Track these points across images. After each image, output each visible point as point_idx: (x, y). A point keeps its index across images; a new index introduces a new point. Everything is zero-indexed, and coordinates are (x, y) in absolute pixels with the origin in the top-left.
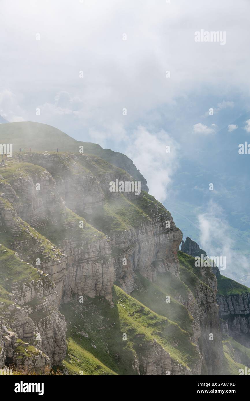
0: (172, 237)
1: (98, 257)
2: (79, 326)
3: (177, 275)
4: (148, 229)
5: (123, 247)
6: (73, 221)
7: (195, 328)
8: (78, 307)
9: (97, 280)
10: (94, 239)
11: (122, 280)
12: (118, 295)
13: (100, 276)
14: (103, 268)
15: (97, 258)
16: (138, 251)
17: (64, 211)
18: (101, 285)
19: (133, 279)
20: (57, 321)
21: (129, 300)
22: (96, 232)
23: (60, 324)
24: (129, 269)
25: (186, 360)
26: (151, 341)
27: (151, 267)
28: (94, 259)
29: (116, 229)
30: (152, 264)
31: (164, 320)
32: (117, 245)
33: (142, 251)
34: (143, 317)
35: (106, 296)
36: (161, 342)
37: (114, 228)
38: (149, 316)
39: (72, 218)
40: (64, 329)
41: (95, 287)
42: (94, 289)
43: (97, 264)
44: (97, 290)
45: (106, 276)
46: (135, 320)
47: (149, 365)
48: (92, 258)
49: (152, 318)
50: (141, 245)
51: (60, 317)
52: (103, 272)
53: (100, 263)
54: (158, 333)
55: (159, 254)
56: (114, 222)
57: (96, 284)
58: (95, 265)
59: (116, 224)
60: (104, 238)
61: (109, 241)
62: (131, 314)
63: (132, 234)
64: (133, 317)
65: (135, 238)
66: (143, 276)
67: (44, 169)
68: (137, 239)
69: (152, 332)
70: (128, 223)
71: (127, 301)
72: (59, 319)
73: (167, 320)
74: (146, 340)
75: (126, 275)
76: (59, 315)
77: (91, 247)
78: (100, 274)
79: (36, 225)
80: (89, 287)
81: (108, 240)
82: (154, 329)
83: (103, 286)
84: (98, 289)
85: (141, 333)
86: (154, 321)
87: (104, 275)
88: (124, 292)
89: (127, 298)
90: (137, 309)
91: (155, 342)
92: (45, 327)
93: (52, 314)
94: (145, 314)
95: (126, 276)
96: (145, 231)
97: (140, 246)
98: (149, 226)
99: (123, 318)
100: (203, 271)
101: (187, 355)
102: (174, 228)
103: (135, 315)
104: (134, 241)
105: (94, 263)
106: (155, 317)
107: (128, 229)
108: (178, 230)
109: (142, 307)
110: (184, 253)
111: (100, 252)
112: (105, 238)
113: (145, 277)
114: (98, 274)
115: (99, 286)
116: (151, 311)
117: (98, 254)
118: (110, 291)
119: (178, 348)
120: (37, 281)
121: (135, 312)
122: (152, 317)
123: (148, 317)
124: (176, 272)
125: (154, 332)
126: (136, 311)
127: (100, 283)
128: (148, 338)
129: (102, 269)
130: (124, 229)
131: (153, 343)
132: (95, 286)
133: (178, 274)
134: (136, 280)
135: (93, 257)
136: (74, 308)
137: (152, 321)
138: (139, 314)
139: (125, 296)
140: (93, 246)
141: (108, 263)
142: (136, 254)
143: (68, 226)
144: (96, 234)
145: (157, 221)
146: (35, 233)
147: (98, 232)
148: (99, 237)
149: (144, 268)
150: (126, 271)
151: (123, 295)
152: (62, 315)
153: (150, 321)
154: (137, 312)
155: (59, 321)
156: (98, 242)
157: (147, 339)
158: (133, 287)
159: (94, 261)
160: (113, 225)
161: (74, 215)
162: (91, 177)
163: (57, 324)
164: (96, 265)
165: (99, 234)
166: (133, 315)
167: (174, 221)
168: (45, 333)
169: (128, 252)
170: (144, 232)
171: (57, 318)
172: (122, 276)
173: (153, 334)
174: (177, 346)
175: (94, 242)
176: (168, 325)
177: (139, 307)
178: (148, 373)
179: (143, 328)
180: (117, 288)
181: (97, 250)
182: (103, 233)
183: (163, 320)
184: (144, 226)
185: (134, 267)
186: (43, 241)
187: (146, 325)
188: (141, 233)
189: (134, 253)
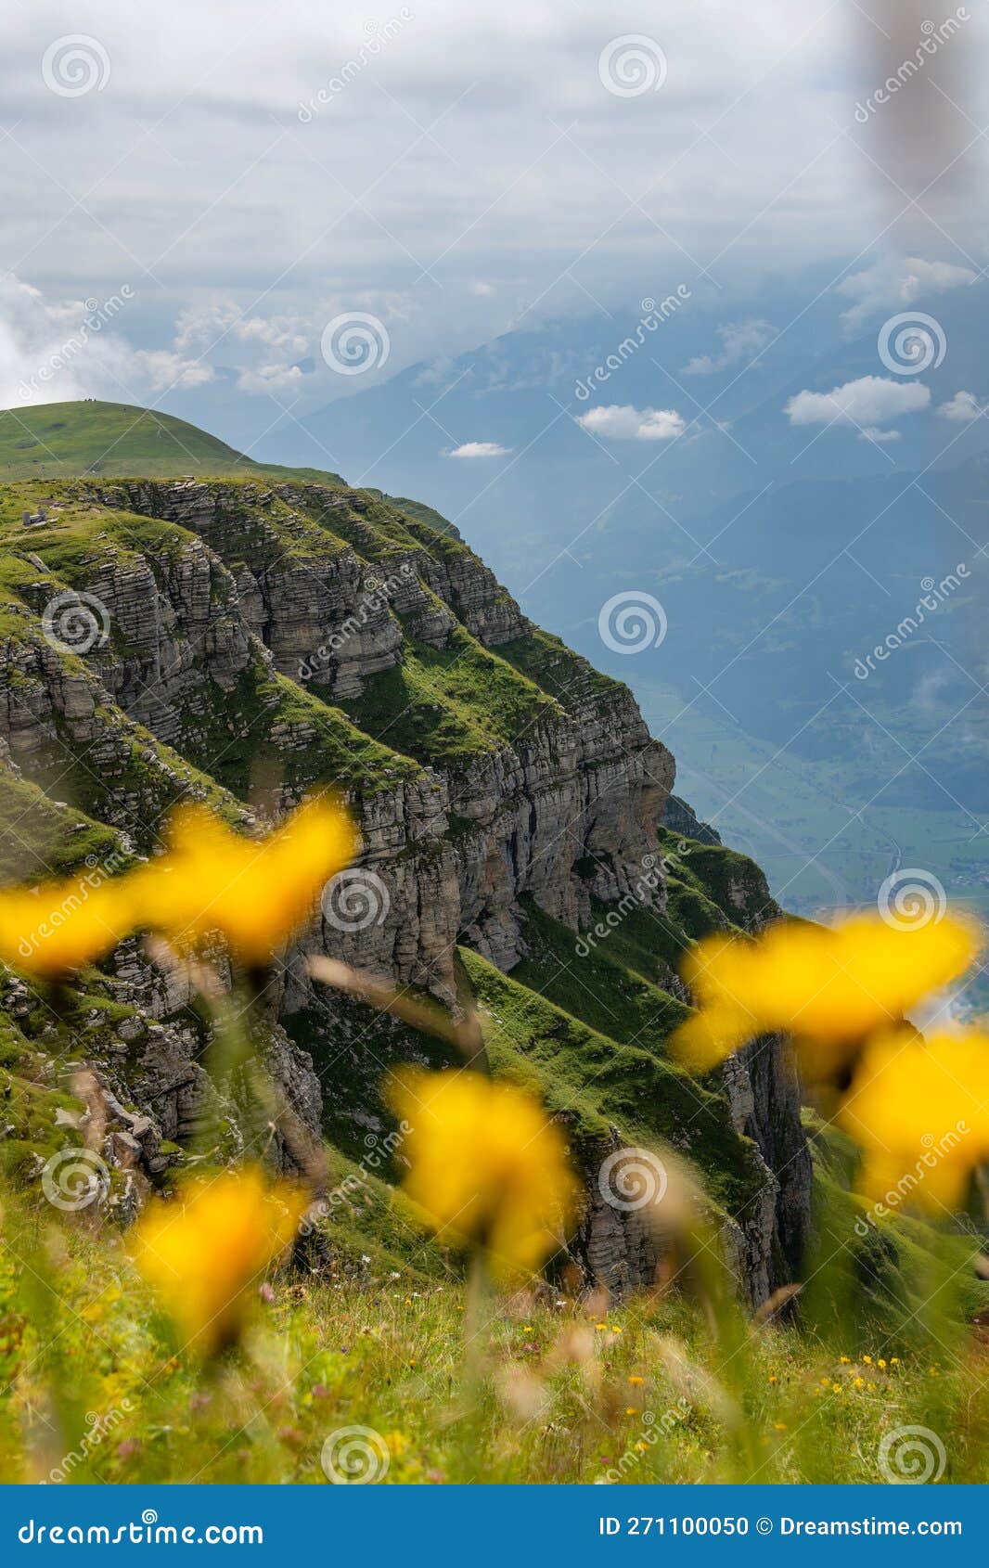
0: (641, 775)
1: (403, 848)
2: (346, 1090)
3: (658, 906)
4: (560, 747)
5: (479, 810)
6: (305, 718)
7: (734, 1082)
8: (336, 1027)
9: (399, 928)
10: (382, 783)
11: (477, 927)
12: (474, 979)
13: (412, 914)
14: (418, 884)
15: (396, 851)
16: (526, 826)
17: (273, 686)
18: (415, 946)
19: (513, 926)
20: (287, 1074)
21: (512, 995)
22: (387, 759)
23: (297, 1086)
24: (501, 890)
25: (723, 1193)
26: (603, 1135)
27: (572, 880)
28: (385, 854)
29: (450, 750)
30: (572, 870)
31: (638, 1062)
32: (458, 806)
33: (541, 825)
34: (566, 1053)
35: (434, 983)
36: (634, 1134)
37: (444, 744)
38: (585, 1048)
39: (300, 710)
40: (314, 1101)
41: (395, 955)
42: (391, 961)
43: (400, 871)
44: (399, 964)
45: (431, 911)
46: (541, 1066)
47: (598, 1215)
48: (381, 850)
49: (597, 1057)
50: (537, 804)
51: (297, 1059)
52: (419, 898)
53: (408, 867)
54: (622, 1105)
55: (595, 835)
56: (443, 724)
57: (397, 944)
58: (391, 877)
59: (450, 731)
60: (419, 777)
61: (437, 790)
62: (525, 1046)
63: (507, 766)
64: (532, 1054)
65: (516, 780)
66: (548, 911)
67: (191, 533)
68: (522, 782)
69: (599, 1103)
70: (489, 728)
71: (508, 998)
72: (294, 1067)
73: (649, 1062)
74: (585, 1132)
75: (491, 909)
76: (292, 1052)
77: (373, 812)
78: (409, 906)
79: (171, 736)
80: (371, 954)
81: (434, 786)
82: (606, 1094)
83: (421, 948)
84: (402, 959)
85: (565, 1108)
86: (606, 1066)
87: (423, 910)
88: (492, 968)
89: (505, 987)
90: (542, 1027)
91: (616, 1138)
92: (244, 1096)
93: (270, 1049)
94: (572, 1044)
95: (489, 915)
96: (548, 755)
97: (533, 808)
98: (564, 736)
99: (498, 1058)
100: (738, 891)
101: (723, 1177)
102: (645, 741)
103: (539, 1045)
104: (514, 790)
105: (389, 867)
106: (608, 1052)
107: (493, 748)
108: (658, 747)
109: (560, 1018)
110: (669, 832)
111: (407, 828)
112: (423, 777)
113: (555, 917)
114: (403, 906)
115: (407, 949)
116: (592, 1031)
117: (401, 837)
118: (447, 965)
119: (691, 1155)
120: (207, 934)
121: (537, 1035)
122: (596, 1052)
123: (583, 1054)
124: (654, 896)
125: (606, 1102)
126: (541, 1032)
127: (411, 939)
128: (591, 1124)
129: (416, 889)
130: (480, 748)
131: (610, 1142)
132: (394, 951)
133: (662, 903)
134: (524, 928)
135: (382, 846)
136: (322, 1031)
137: (598, 1066)
138: (551, 1043)
139: (500, 983)
140: (382, 809)
141: (436, 868)
142: (520, 837)
143: (287, 738)
144: (389, 764)
145: (584, 718)
146: (178, 764)
147: (398, 757)
148: (399, 775)
149: (549, 885)
150: (490, 897)
151: (491, 978)
152: (302, 1053)
153: (592, 1066)
154: (544, 1037)
155: (295, 1075)
156: (400, 793)
157: (586, 1127)
158: (517, 952)
159: (387, 860)
160: (440, 736)
161: (307, 700)
162: (352, 565)
163: (286, 1085)
164: (394, 874)
165: (400, 764)
166: (532, 1047)
167: (643, 718)
168: (247, 1120)
169: (495, 829)
170: (545, 759)
171: (286, 1063)
172: (477, 916)
173: (604, 1109)
174: (689, 1147)
175: (385, 792)
176: (655, 1078)
177: (550, 1017)
178: (595, 1243)
179: (569, 1089)
180: (467, 954)
181: (396, 823)
182: (413, 761)
183: (634, 1059)
184: (544, 737)
185: (517, 883)
186: (209, 790)
187: (578, 1081)
188: (534, 763)
189: (514, 834)
